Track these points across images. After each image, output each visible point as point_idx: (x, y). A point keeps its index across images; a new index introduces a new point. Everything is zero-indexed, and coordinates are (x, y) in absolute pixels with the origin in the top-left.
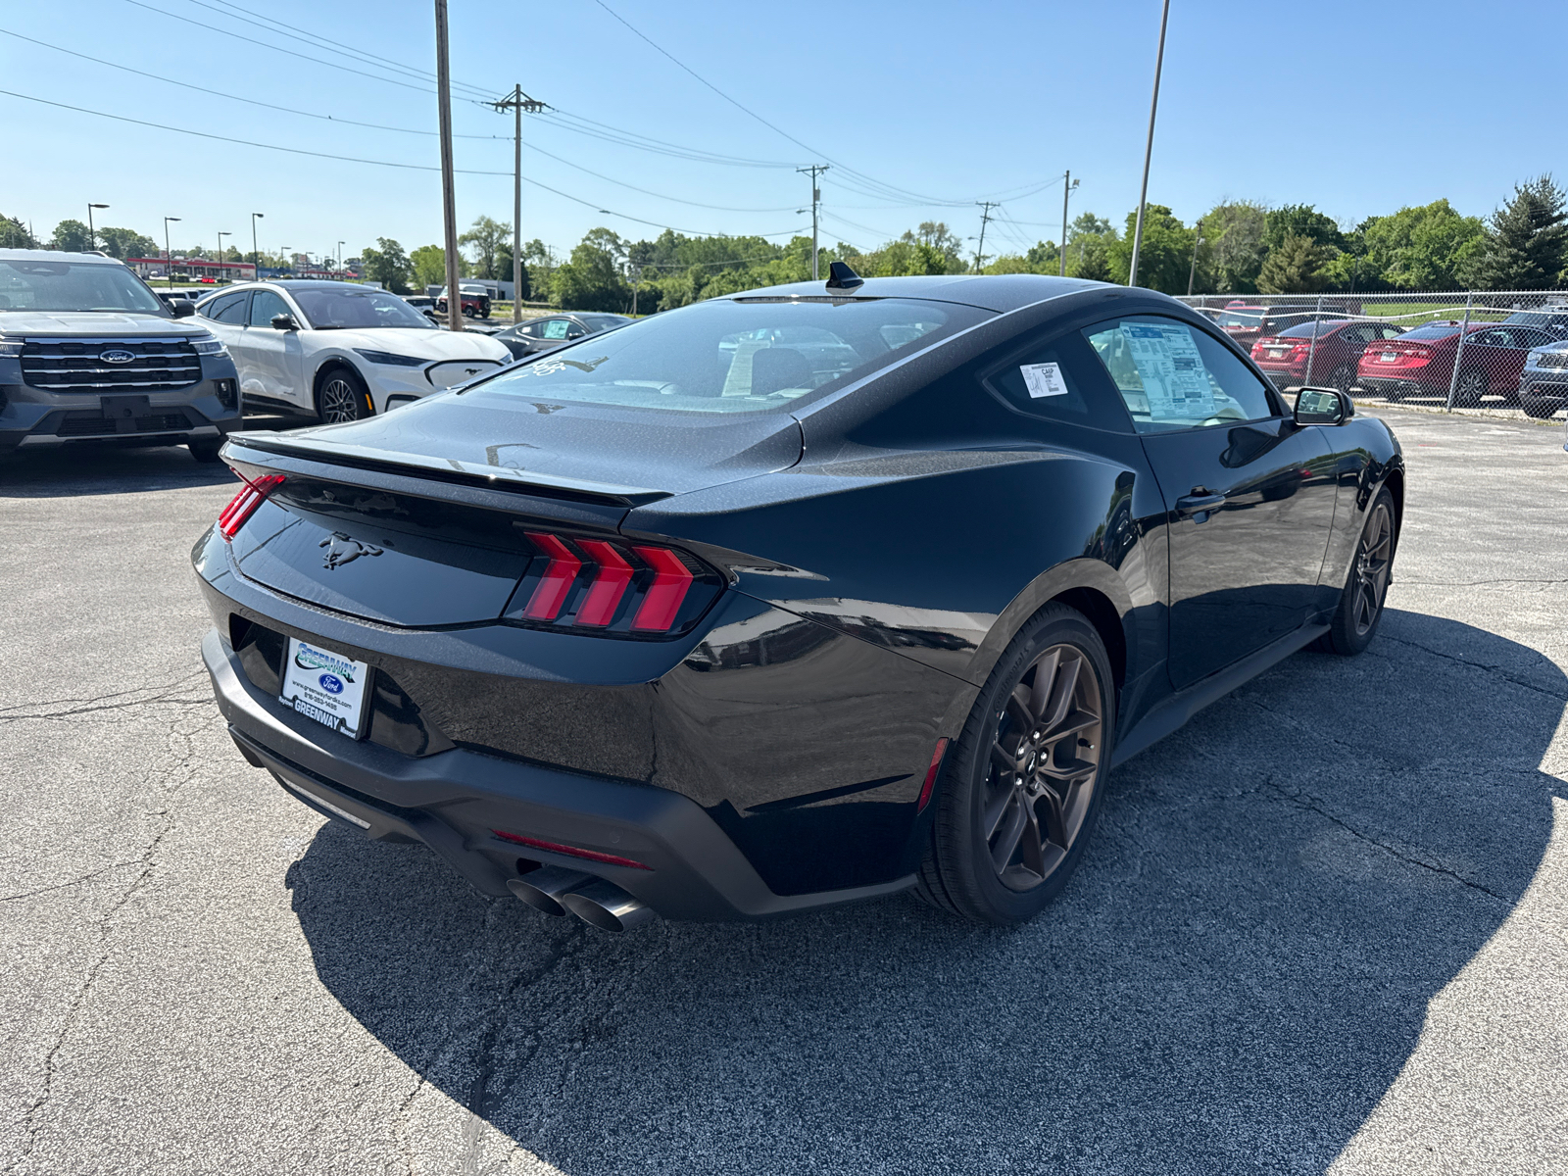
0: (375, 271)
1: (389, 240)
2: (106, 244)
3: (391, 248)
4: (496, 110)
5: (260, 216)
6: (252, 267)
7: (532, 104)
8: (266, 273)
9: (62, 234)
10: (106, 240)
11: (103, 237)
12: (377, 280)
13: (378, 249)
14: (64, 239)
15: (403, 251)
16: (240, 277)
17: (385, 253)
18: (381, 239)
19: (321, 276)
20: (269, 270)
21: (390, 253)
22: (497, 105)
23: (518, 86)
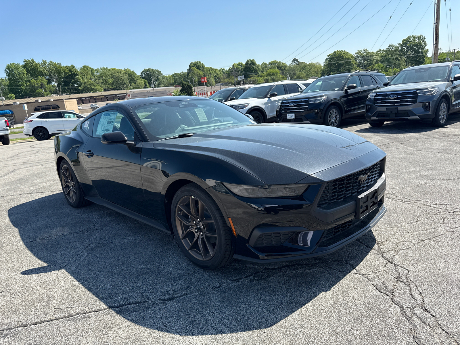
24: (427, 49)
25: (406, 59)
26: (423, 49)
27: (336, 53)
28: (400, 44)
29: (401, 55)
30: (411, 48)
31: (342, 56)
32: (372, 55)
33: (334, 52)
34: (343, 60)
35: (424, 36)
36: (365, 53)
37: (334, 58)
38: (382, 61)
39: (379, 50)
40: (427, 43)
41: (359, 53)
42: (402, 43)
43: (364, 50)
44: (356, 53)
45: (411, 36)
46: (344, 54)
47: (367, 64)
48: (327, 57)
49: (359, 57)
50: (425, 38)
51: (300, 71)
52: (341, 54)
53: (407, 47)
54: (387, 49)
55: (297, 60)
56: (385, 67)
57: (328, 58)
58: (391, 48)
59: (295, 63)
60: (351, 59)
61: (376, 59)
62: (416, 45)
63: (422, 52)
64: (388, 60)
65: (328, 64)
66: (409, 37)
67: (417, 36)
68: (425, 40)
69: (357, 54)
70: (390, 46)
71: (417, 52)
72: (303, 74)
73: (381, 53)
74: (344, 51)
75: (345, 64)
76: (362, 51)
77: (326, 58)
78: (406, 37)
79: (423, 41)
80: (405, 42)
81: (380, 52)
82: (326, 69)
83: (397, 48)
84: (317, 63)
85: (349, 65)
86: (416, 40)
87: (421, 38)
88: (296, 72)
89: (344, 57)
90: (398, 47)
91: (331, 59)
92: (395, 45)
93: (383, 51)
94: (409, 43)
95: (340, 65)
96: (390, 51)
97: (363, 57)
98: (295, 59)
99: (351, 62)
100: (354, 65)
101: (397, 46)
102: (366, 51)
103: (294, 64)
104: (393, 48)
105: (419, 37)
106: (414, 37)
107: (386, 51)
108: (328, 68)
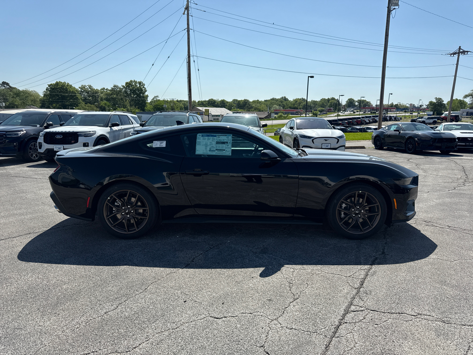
0: (432, 108)
1: (439, 98)
2: (358, 104)
3: (439, 100)
4: (451, 56)
5: (392, 94)
6: (395, 108)
7: (464, 52)
8: (399, 110)
9: (348, 102)
10: (359, 103)
11: (358, 102)
12: (432, 111)
13: (434, 101)
14: (348, 103)
15: (443, 101)
16: (391, 112)
17: (437, 102)
18: (436, 98)
19: (417, 110)
20: (401, 109)
21: (438, 102)
22: (451, 54)
23: (460, 47)
24: (147, 95)
25: (130, 101)
26: (144, 94)
27: (58, 84)
28: (123, 86)
29: (125, 96)
30: (133, 91)
31: (66, 88)
32: (96, 92)
33: (56, 82)
34: (67, 93)
35: (143, 83)
36: (90, 89)
37: (56, 88)
38: (107, 100)
39: (103, 88)
40: (147, 89)
41: (83, 87)
42: (125, 85)
43: (88, 86)
44: (79, 88)
45: (133, 80)
46: (67, 86)
47: (93, 100)
48: (47, 86)
49: (83, 92)
50: (144, 85)
51: (13, 97)
52: (64, 86)
53: (130, 90)
54: (112, 88)
55: (8, 84)
56: (112, 106)
57: (49, 87)
58: (115, 88)
59: (4, 86)
60: (76, 93)
61: (101, 97)
62: (138, 89)
63: (143, 97)
64: (114, 99)
65: (50, 94)
66: (131, 81)
67: (138, 82)
68: (145, 86)
69: (81, 89)
70: (115, 86)
71: (138, 95)
72: (18, 101)
73: (105, 92)
74: (67, 83)
75: (69, 97)
76: (86, 87)
77: (47, 88)
78: (128, 81)
79: (143, 87)
80: (129, 84)
81: (104, 90)
82: (48, 99)
83: (121, 89)
84: (33, 91)
85: (74, 99)
86: (138, 85)
87: (142, 84)
88: (7, 98)
89: (68, 90)
90: (123, 89)
91: (53, 89)
92: (119, 86)
93: (106, 90)
94: (132, 87)
95: (64, 98)
96: (115, 91)
97: (88, 92)
98: (5, 82)
99: (76, 96)
100: (79, 99)
101: (121, 87)
102: (90, 87)
103: (4, 88)
104: (117, 89)
105: (140, 83)
106: (136, 82)
107: (110, 90)
108: (50, 98)
